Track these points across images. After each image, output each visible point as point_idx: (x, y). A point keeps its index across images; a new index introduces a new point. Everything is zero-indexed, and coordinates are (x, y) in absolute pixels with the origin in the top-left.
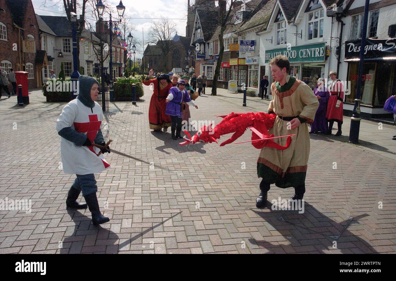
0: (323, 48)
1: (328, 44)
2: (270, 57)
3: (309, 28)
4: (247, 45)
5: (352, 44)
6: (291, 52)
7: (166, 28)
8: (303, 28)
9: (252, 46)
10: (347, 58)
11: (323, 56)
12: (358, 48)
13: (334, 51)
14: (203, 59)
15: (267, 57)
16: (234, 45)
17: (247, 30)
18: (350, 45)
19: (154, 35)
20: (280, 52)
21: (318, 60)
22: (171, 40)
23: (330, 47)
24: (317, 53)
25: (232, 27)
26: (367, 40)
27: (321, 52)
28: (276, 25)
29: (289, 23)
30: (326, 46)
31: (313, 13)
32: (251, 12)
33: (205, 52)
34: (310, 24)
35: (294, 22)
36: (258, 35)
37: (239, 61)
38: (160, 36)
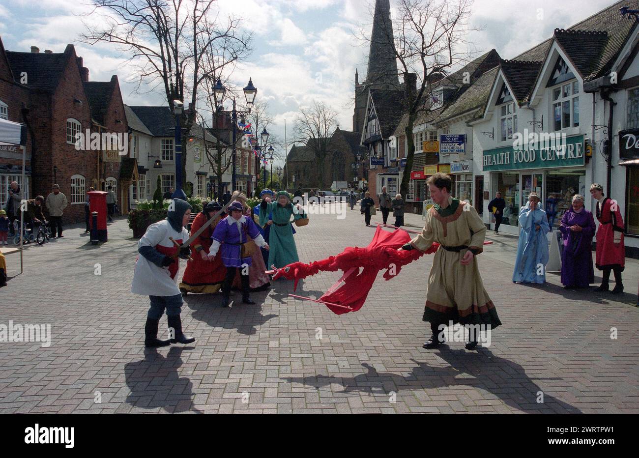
0: (581, 143)
1: (589, 137)
2: (491, 161)
3: (555, 112)
4: (453, 142)
5: (630, 136)
7: (321, 119)
8: (545, 112)
9: (460, 145)
10: (624, 160)
11: (581, 156)
13: (600, 147)
14: (381, 167)
15: (486, 161)
16: (432, 143)
17: (451, 119)
19: (303, 131)
20: (508, 153)
21: (573, 163)
22: (329, 137)
23: (593, 141)
25: (427, 114)
27: (578, 150)
28: (498, 109)
29: (520, 105)
30: (586, 140)
31: (560, 88)
32: (457, 90)
33: (383, 155)
34: (555, 105)
35: (529, 103)
36: (470, 126)
37: (440, 168)
38: (312, 132)
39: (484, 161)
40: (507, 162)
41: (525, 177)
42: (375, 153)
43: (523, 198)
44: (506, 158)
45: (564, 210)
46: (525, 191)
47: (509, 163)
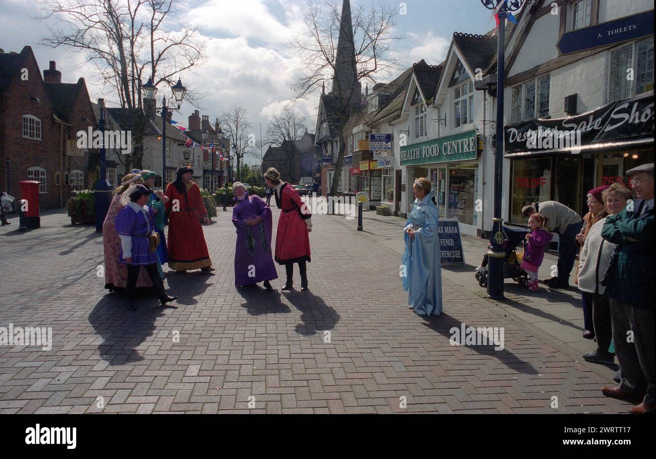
0: (473, 138)
1: (481, 132)
2: (406, 156)
3: (456, 110)
4: (381, 141)
5: (514, 130)
6: (432, 147)
7: (291, 123)
8: (448, 110)
9: (387, 143)
10: (508, 153)
11: (474, 150)
12: (522, 135)
13: (490, 141)
14: (330, 163)
15: (403, 156)
16: (366, 142)
17: (382, 120)
18: (511, 131)
19: (275, 133)
20: (419, 149)
21: (467, 157)
22: (297, 139)
23: (484, 135)
24: (465, 146)
25: (359, 116)
26: (536, 123)
27: (471, 144)
28: (413, 108)
29: (428, 104)
30: (478, 135)
31: (459, 88)
32: (391, 95)
33: (332, 154)
34: (457, 104)
35: (434, 103)
36: (392, 125)
37: (371, 164)
38: (283, 135)
39: (401, 156)
41: (432, 171)
42: (327, 152)
44: (417, 153)
45: (463, 201)
47: (419, 158)
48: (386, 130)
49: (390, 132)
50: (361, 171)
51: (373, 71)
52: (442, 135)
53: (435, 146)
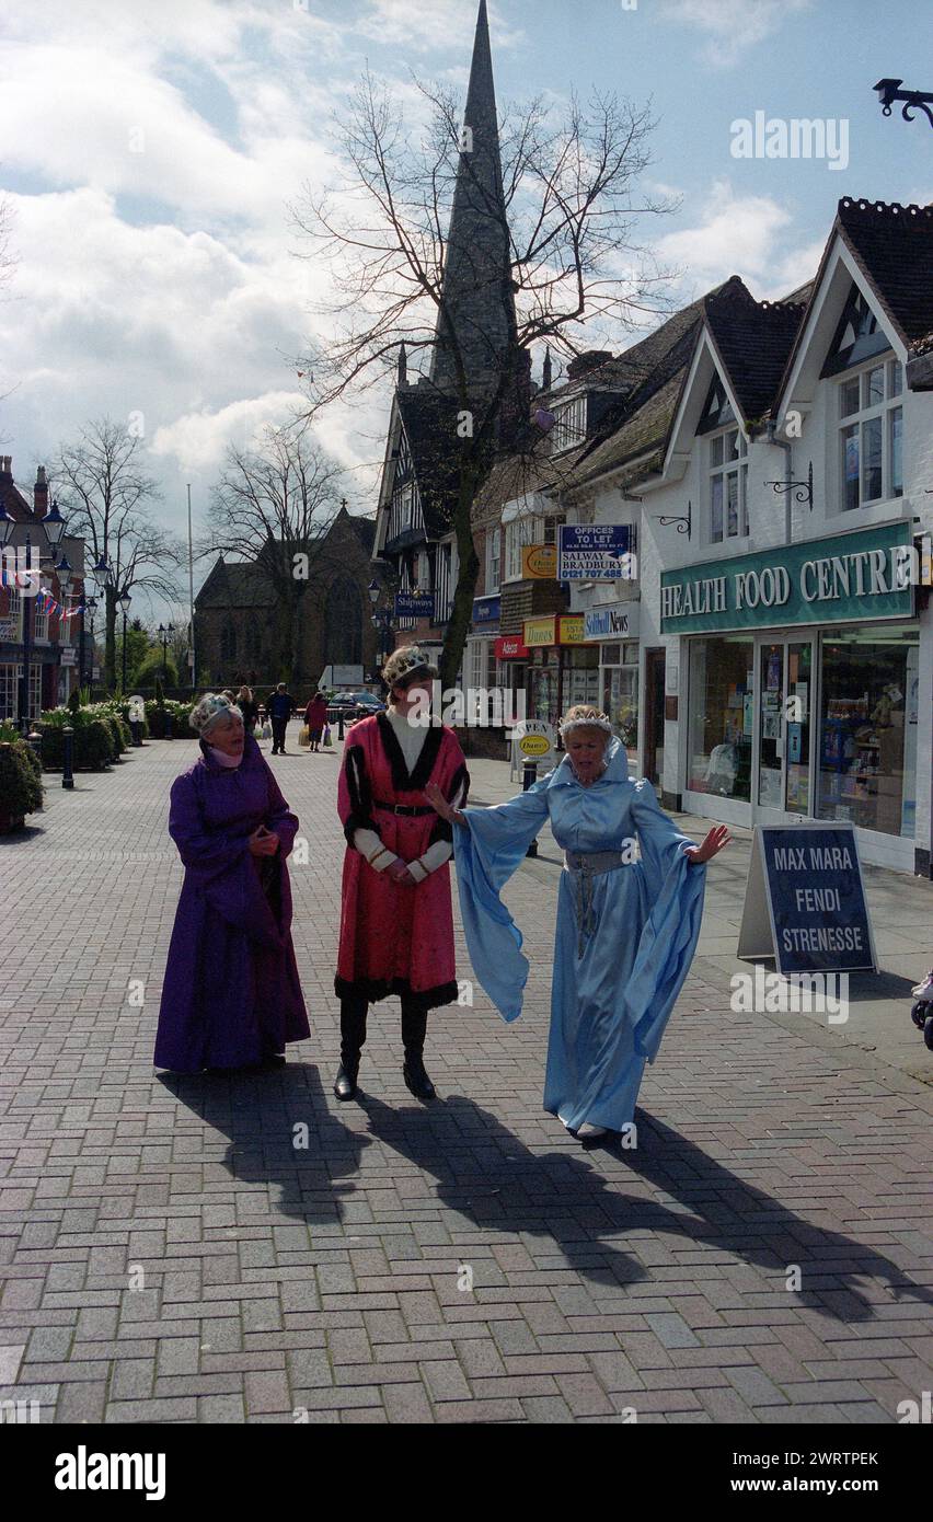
2: (681, 602)
3: (846, 451)
4: (596, 548)
6: (767, 574)
7: (293, 482)
8: (820, 459)
9: (616, 555)
11: (904, 588)
14: (426, 621)
15: (670, 602)
16: (546, 551)
17: (600, 478)
19: (238, 517)
20: (722, 579)
21: (884, 609)
22: (313, 536)
24: (877, 575)
25: (523, 463)
27: (896, 568)
28: (703, 446)
29: (753, 432)
30: (917, 539)
31: (857, 380)
32: (628, 395)
33: (432, 589)
34: (849, 432)
35: (774, 427)
36: (634, 498)
37: (563, 627)
38: (265, 520)
39: (665, 602)
40: (719, 607)
41: (772, 657)
42: (413, 582)
43: (762, 713)
44: (716, 593)
45: (870, 754)
46: (764, 694)
47: (723, 608)
48: (611, 511)
49: (625, 520)
50: (531, 650)
51: (573, 316)
52: (798, 537)
53: (775, 573)
